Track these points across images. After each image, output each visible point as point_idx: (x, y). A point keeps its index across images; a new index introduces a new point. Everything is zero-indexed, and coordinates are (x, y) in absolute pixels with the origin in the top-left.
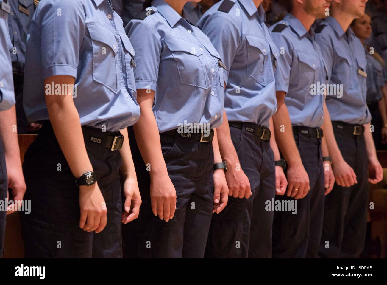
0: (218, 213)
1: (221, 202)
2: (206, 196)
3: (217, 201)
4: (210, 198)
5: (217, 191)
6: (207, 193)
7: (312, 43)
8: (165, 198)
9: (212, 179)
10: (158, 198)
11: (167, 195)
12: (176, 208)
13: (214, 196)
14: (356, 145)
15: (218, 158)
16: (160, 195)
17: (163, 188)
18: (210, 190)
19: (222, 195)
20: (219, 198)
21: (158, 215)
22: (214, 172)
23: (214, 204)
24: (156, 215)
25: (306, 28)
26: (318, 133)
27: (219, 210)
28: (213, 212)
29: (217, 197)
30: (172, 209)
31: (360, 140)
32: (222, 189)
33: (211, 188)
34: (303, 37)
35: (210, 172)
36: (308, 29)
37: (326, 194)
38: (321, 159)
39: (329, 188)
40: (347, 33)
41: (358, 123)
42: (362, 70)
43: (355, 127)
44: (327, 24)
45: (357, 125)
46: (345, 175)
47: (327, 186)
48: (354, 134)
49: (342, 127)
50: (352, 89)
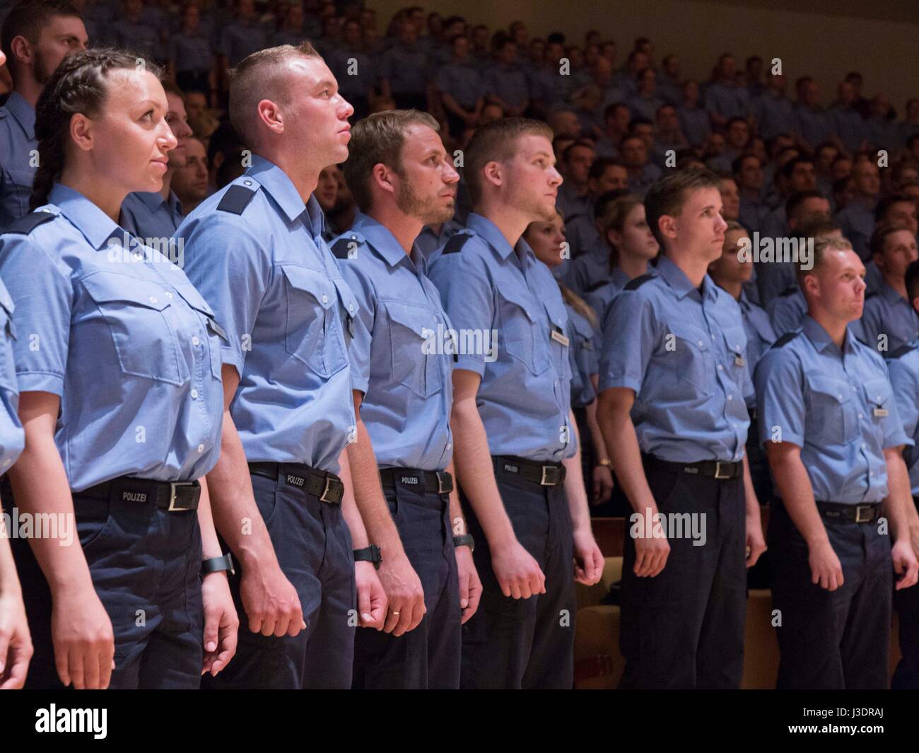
0: (215, 674)
1: (221, 648)
2: (186, 636)
3: (212, 646)
4: (196, 641)
5: (212, 624)
6: (188, 628)
8: (85, 644)
9: (199, 595)
10: (69, 644)
11: (92, 636)
12: (113, 665)
13: (205, 636)
15: (212, 547)
16: (75, 638)
17: (82, 620)
18: (193, 621)
19: (222, 631)
20: (216, 639)
21: (72, 684)
22: (202, 581)
23: (206, 654)
24: (67, 683)
25: (403, 247)
26: (440, 482)
27: (217, 666)
28: (203, 672)
29: (211, 639)
30: (103, 668)
32: (223, 618)
33: (196, 617)
34: (396, 266)
35: (194, 579)
36: (410, 249)
37: (463, 622)
38: (449, 540)
39: (468, 607)
40: (517, 249)
41: (550, 457)
42: (559, 330)
43: (544, 469)
44: (472, 232)
45: (547, 463)
46: (524, 576)
47: (464, 603)
48: (543, 483)
49: (515, 469)
50: (536, 376)
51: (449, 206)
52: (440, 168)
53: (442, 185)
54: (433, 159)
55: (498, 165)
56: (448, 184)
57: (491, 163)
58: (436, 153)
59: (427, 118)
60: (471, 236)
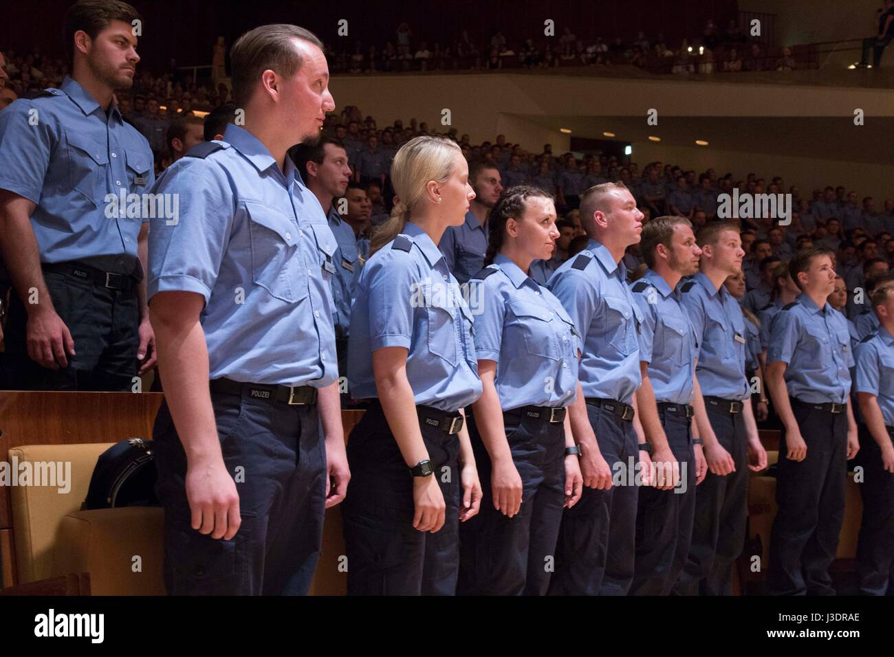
0: (570, 507)
1: (574, 494)
2: (557, 487)
3: (569, 493)
4: (562, 489)
5: (570, 481)
6: (558, 483)
7: (679, 305)
8: (508, 489)
9: (563, 466)
10: (500, 489)
11: (512, 486)
12: (521, 501)
13: (566, 487)
14: (734, 425)
15: (570, 442)
16: (503, 486)
17: (507, 477)
18: (560, 479)
19: (574, 485)
20: (571, 489)
21: (500, 509)
22: (565, 459)
23: (566, 496)
24: (498, 509)
25: (671, 287)
26: (688, 411)
27: (571, 503)
28: (564, 506)
29: (569, 488)
30: (517, 502)
31: (738, 418)
32: (575, 478)
33: (562, 476)
34: (667, 297)
35: (561, 457)
36: (674, 288)
37: (697, 484)
38: (691, 441)
39: (700, 476)
40: (720, 292)
41: (736, 398)
42: (739, 335)
43: (732, 404)
44: (696, 281)
45: (734, 401)
46: (720, 461)
47: (698, 474)
48: (731, 411)
49: (716, 403)
50: (727, 358)
51: (696, 267)
52: (692, 246)
53: (693, 256)
54: (688, 242)
55: (709, 246)
56: (696, 255)
57: (706, 246)
58: (691, 239)
59: (685, 220)
60: (696, 283)
